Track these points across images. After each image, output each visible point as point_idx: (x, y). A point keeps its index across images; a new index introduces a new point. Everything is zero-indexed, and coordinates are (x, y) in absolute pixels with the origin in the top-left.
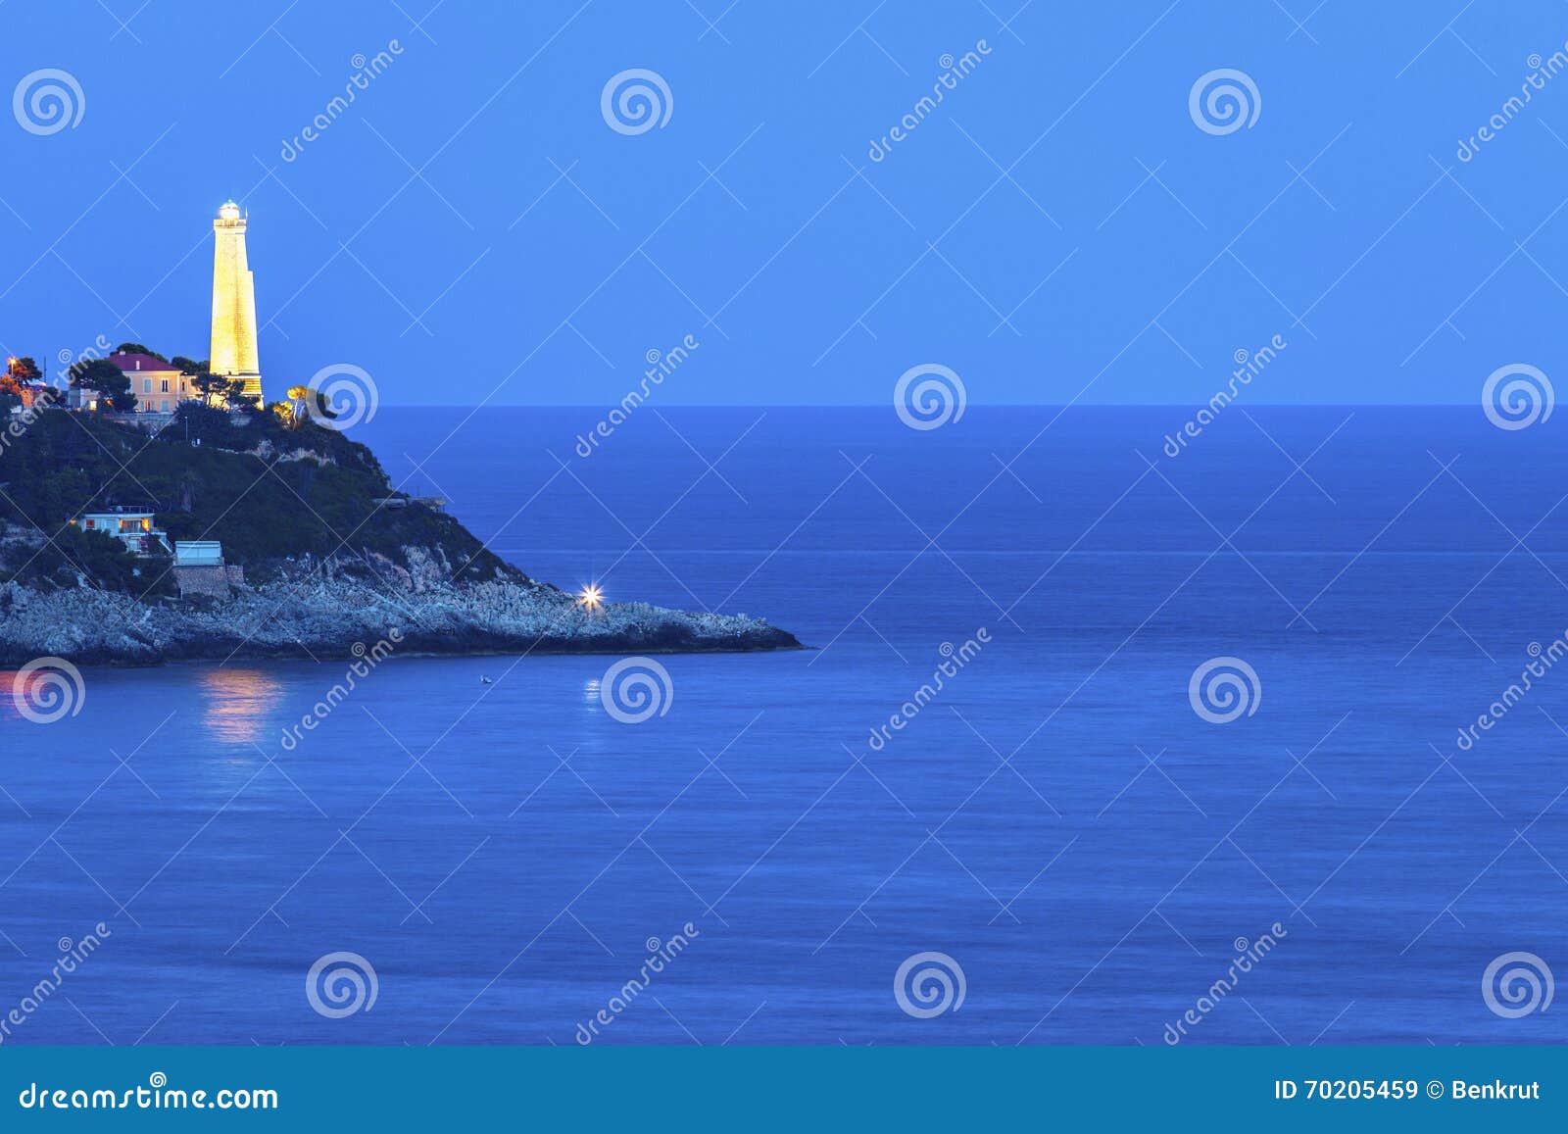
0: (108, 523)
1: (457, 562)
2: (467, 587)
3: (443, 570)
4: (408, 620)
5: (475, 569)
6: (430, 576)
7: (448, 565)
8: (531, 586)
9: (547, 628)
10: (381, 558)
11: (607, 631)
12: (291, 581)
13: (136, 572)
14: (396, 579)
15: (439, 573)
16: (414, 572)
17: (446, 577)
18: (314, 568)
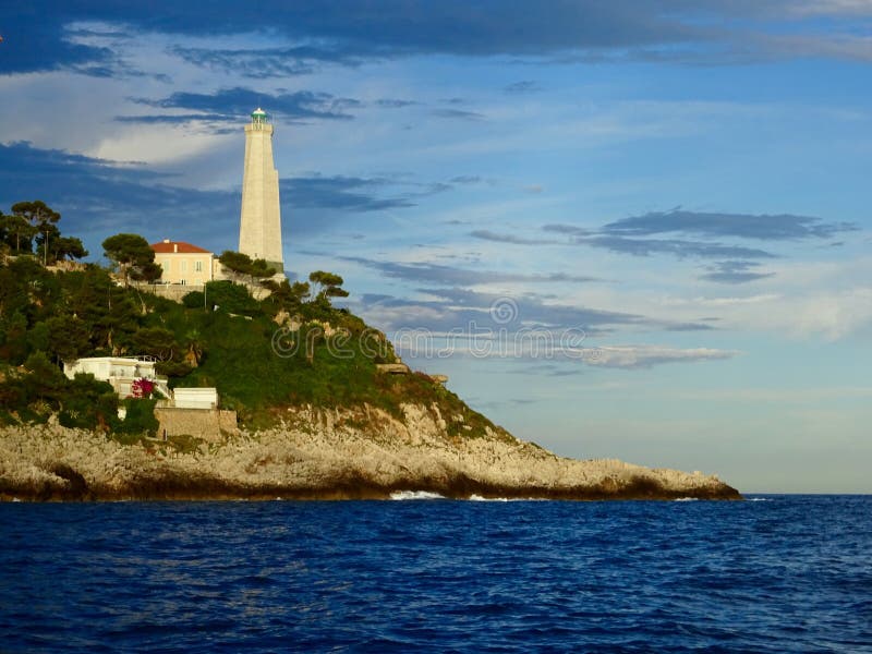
1: (451, 421)
2: (461, 442)
3: (438, 426)
4: (402, 468)
5: (468, 428)
6: (426, 431)
7: (443, 423)
8: (517, 444)
9: (531, 479)
10: (381, 414)
11: (585, 483)
12: (289, 429)
13: (122, 414)
14: (394, 432)
15: (434, 430)
16: (411, 426)
17: (441, 433)
18: (315, 421)
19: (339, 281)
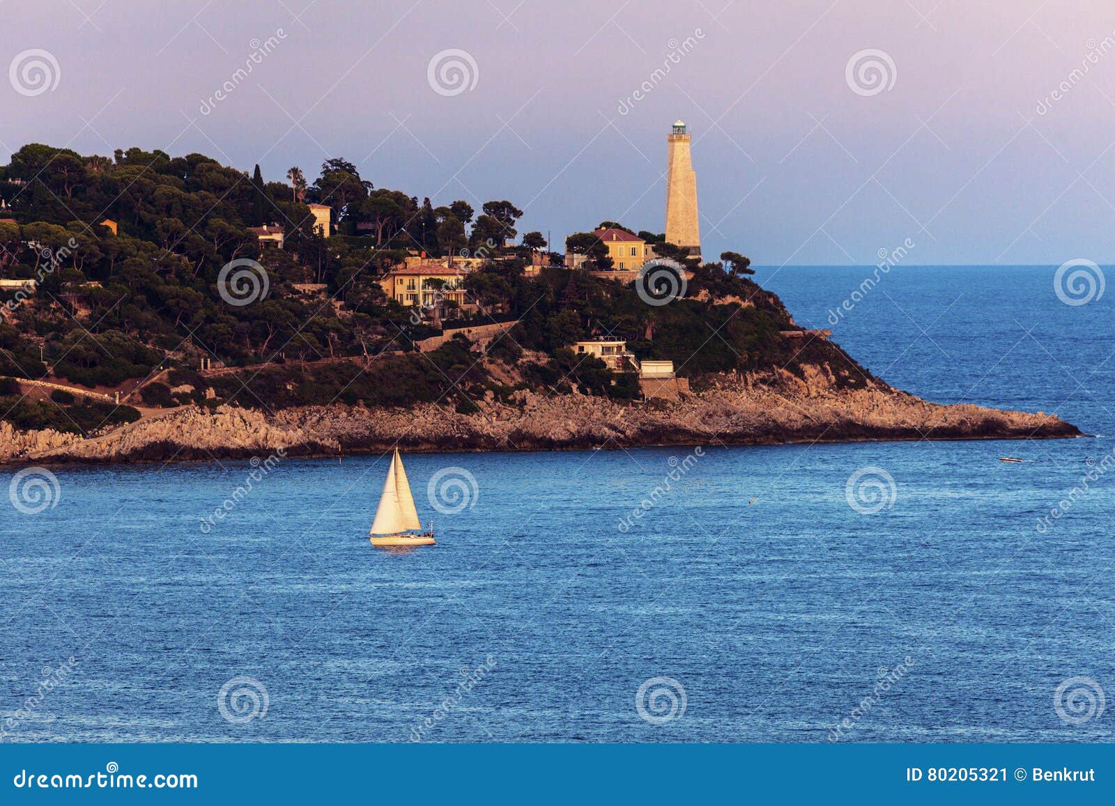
0: (593, 348)
1: (840, 376)
2: (847, 394)
3: (829, 381)
4: (806, 417)
5: (852, 381)
6: (820, 385)
7: (833, 378)
8: (892, 393)
9: (903, 422)
10: (786, 373)
11: (945, 425)
12: (723, 389)
13: (613, 383)
14: (796, 388)
15: (826, 384)
16: (809, 383)
17: (831, 386)
18: (739, 380)
19: (748, 262)
